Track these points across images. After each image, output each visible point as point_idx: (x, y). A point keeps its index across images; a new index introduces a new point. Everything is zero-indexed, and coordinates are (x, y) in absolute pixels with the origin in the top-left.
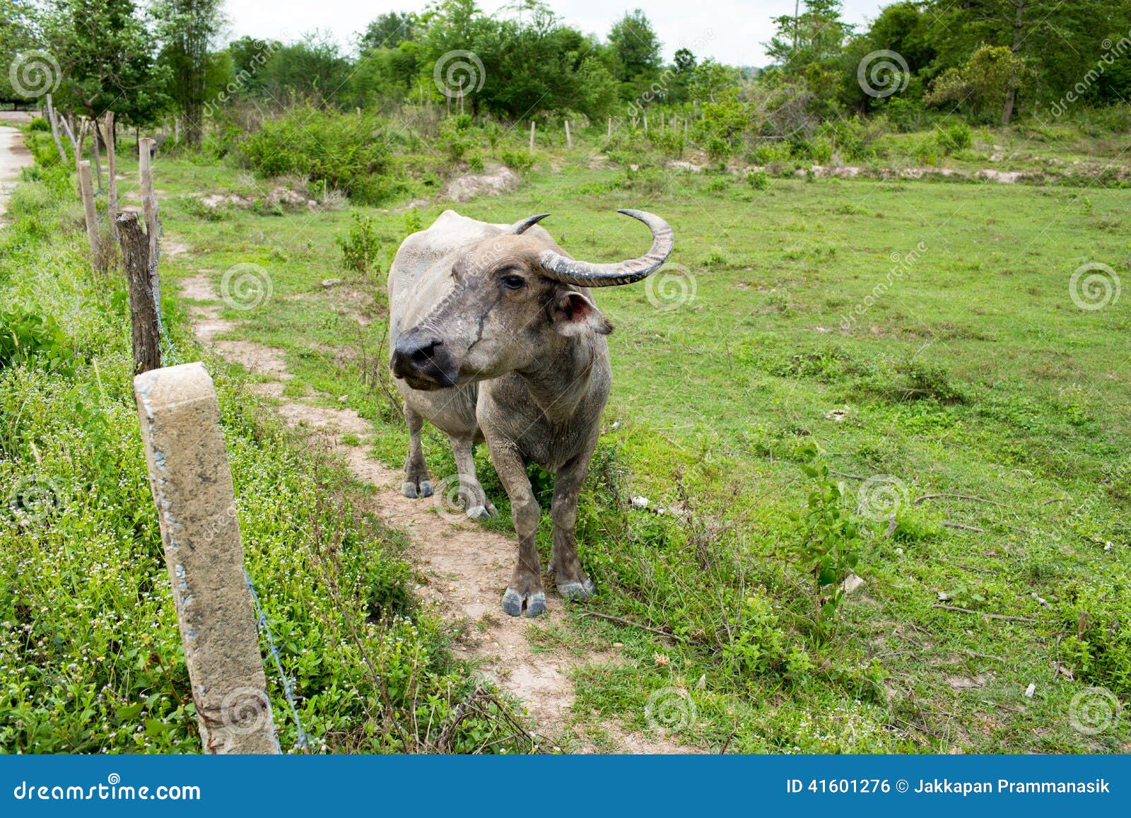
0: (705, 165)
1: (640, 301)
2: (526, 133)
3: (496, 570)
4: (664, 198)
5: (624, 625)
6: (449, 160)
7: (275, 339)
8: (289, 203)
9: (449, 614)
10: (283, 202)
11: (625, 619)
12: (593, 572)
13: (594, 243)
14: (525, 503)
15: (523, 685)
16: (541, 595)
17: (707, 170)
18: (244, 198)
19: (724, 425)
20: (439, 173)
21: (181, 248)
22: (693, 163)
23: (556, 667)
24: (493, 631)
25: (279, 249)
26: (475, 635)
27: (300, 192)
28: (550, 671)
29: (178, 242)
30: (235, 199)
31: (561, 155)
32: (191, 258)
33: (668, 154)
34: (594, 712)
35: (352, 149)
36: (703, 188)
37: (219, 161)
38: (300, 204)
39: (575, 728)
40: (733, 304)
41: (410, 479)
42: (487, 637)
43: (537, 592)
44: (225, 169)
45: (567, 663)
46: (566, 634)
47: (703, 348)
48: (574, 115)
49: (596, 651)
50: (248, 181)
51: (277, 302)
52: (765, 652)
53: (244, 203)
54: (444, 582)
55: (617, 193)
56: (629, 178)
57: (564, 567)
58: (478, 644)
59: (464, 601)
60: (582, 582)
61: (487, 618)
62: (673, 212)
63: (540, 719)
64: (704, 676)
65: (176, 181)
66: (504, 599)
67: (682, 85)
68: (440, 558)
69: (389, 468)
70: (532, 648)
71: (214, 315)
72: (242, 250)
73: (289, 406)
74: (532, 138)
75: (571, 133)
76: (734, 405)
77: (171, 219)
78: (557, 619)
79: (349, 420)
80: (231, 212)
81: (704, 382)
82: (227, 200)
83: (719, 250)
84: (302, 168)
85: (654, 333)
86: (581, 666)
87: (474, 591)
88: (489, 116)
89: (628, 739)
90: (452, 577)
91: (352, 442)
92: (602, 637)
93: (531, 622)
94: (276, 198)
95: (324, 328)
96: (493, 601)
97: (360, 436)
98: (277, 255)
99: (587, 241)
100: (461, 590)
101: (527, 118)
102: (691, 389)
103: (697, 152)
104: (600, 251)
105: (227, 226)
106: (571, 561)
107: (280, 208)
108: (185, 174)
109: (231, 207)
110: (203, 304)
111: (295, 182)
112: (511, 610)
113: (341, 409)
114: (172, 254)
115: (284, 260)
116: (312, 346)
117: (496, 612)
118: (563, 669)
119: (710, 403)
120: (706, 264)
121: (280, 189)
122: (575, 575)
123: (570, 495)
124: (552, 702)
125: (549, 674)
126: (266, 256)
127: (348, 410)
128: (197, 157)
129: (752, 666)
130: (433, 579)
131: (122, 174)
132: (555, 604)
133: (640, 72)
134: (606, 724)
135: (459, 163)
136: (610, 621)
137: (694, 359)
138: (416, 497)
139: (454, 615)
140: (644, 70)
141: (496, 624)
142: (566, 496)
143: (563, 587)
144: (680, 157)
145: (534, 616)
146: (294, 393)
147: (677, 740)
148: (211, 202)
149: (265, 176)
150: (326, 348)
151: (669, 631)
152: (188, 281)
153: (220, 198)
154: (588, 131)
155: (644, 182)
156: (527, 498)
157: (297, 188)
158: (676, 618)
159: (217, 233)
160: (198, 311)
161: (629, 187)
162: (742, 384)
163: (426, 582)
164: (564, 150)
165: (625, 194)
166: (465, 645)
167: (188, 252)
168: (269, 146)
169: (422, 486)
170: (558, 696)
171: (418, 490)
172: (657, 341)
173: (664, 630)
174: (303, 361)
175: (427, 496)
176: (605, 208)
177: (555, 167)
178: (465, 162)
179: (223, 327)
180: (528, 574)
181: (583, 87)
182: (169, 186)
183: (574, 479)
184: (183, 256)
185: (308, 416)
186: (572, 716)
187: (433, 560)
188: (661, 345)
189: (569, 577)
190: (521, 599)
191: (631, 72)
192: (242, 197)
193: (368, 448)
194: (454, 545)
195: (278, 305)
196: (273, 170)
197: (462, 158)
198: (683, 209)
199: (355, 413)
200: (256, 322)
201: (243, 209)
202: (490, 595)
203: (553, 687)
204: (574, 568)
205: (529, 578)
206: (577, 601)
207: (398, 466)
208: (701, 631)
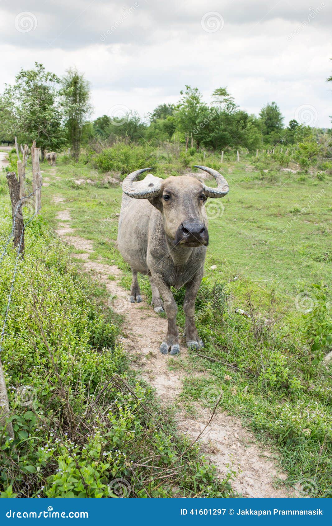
0: (298, 170)
1: (258, 227)
2: (219, 156)
3: (161, 334)
4: (277, 184)
5: (215, 361)
6: (183, 167)
7: (91, 236)
8: (112, 183)
9: (134, 351)
10: (109, 183)
11: (215, 359)
12: (204, 337)
13: (242, 202)
14: (169, 303)
15: (160, 383)
16: (177, 346)
17: (299, 173)
18: (93, 181)
19: (288, 281)
20: (178, 172)
21: (61, 200)
22: (294, 170)
23: (178, 377)
24: (153, 360)
25: (102, 201)
26: (144, 360)
27: (117, 179)
28: (174, 379)
29: (60, 197)
30: (89, 181)
31: (233, 165)
32: (64, 204)
33: (281, 165)
34: (190, 397)
35: (141, 161)
36: (296, 180)
37: (85, 166)
38: (116, 184)
39: (179, 404)
40: (301, 230)
41: (132, 294)
42: (149, 362)
43: (175, 344)
44: (86, 169)
45: (183, 376)
46: (186, 363)
47: (284, 248)
48: (242, 149)
49: (198, 372)
50: (95, 174)
51: (95, 222)
52: (280, 379)
53: (93, 183)
54: (136, 338)
55: (257, 182)
56: (262, 175)
57: (189, 334)
58: (143, 365)
59: (143, 346)
60: (198, 341)
61: (151, 354)
62: (280, 190)
63: (164, 399)
64: (247, 387)
65: (65, 173)
66: (161, 346)
67: (292, 136)
68: (137, 328)
69: (125, 290)
70: (169, 368)
71: (68, 226)
72: (86, 201)
73: (90, 263)
74: (222, 158)
75: (240, 156)
76: (294, 273)
77: (60, 188)
78: (184, 357)
79: (114, 270)
80: (87, 187)
81: (281, 262)
82: (85, 182)
83: (297, 206)
84: (118, 168)
85: (262, 240)
86: (189, 377)
87: (149, 342)
88: (204, 149)
89: (204, 411)
90: (140, 336)
91: (112, 279)
92: (203, 366)
93: (171, 357)
94: (106, 181)
95: (113, 233)
96: (156, 347)
97: (116, 276)
98: (100, 203)
99: (239, 201)
100: (142, 341)
101: (221, 150)
102: (275, 265)
103: (295, 165)
104: (244, 206)
105: (83, 192)
106: (193, 331)
107: (107, 185)
108: (70, 171)
109: (87, 184)
110: (65, 221)
111: (115, 174)
112: (163, 351)
113: (111, 265)
114: (57, 202)
115: (103, 205)
116: (106, 240)
117: (155, 351)
118: (181, 378)
119: (282, 272)
120: (291, 212)
121: (108, 177)
122: (195, 338)
123: (191, 301)
124: (172, 391)
125: (174, 380)
126: (96, 203)
127: (114, 266)
128: (76, 164)
129: (272, 384)
130: (131, 336)
131: (44, 170)
132: (184, 350)
133: (273, 130)
134: (195, 403)
135: (187, 168)
136: (208, 359)
137: (279, 252)
138: (134, 302)
139: (136, 352)
140: (275, 129)
141: (155, 357)
142: (189, 301)
143: (189, 343)
144: (287, 167)
145: (173, 354)
146: (93, 258)
147: (227, 413)
148: (78, 182)
149: (103, 172)
150: (112, 241)
151: (236, 366)
152: (60, 212)
153: (82, 180)
154: (248, 156)
155: (269, 177)
156: (170, 301)
157: (115, 177)
158: (239, 360)
159: (77, 194)
160: (62, 224)
161: (262, 179)
162: (299, 264)
163: (127, 337)
164: (235, 163)
165: (260, 182)
166: (138, 365)
167: (64, 201)
168: (105, 159)
169: (137, 298)
170: (175, 389)
171: (135, 299)
172: (263, 244)
173: (233, 365)
174: (100, 246)
175: (139, 302)
176: (250, 188)
177: (230, 170)
178: (190, 167)
179: (69, 230)
180: (172, 335)
181: (246, 136)
182: (62, 175)
183: (192, 293)
184: (61, 203)
185: (96, 267)
186: (179, 399)
187: (134, 328)
188: (264, 246)
189: (192, 339)
190: (168, 347)
191: (269, 130)
192: (92, 180)
193: (118, 281)
194: (145, 323)
195: (96, 223)
196: (106, 169)
197: (189, 165)
198: (285, 189)
199: (117, 267)
200: (84, 229)
201: (92, 185)
202: (155, 344)
203: (173, 385)
204: (194, 335)
205: (172, 337)
206: (195, 349)
207: (129, 289)
208: (251, 367)
